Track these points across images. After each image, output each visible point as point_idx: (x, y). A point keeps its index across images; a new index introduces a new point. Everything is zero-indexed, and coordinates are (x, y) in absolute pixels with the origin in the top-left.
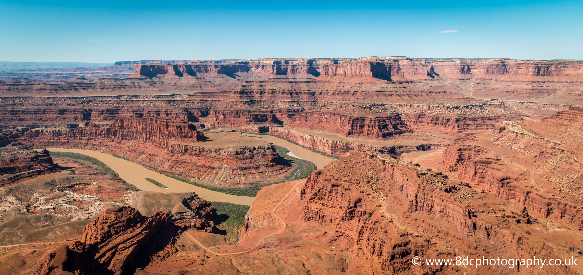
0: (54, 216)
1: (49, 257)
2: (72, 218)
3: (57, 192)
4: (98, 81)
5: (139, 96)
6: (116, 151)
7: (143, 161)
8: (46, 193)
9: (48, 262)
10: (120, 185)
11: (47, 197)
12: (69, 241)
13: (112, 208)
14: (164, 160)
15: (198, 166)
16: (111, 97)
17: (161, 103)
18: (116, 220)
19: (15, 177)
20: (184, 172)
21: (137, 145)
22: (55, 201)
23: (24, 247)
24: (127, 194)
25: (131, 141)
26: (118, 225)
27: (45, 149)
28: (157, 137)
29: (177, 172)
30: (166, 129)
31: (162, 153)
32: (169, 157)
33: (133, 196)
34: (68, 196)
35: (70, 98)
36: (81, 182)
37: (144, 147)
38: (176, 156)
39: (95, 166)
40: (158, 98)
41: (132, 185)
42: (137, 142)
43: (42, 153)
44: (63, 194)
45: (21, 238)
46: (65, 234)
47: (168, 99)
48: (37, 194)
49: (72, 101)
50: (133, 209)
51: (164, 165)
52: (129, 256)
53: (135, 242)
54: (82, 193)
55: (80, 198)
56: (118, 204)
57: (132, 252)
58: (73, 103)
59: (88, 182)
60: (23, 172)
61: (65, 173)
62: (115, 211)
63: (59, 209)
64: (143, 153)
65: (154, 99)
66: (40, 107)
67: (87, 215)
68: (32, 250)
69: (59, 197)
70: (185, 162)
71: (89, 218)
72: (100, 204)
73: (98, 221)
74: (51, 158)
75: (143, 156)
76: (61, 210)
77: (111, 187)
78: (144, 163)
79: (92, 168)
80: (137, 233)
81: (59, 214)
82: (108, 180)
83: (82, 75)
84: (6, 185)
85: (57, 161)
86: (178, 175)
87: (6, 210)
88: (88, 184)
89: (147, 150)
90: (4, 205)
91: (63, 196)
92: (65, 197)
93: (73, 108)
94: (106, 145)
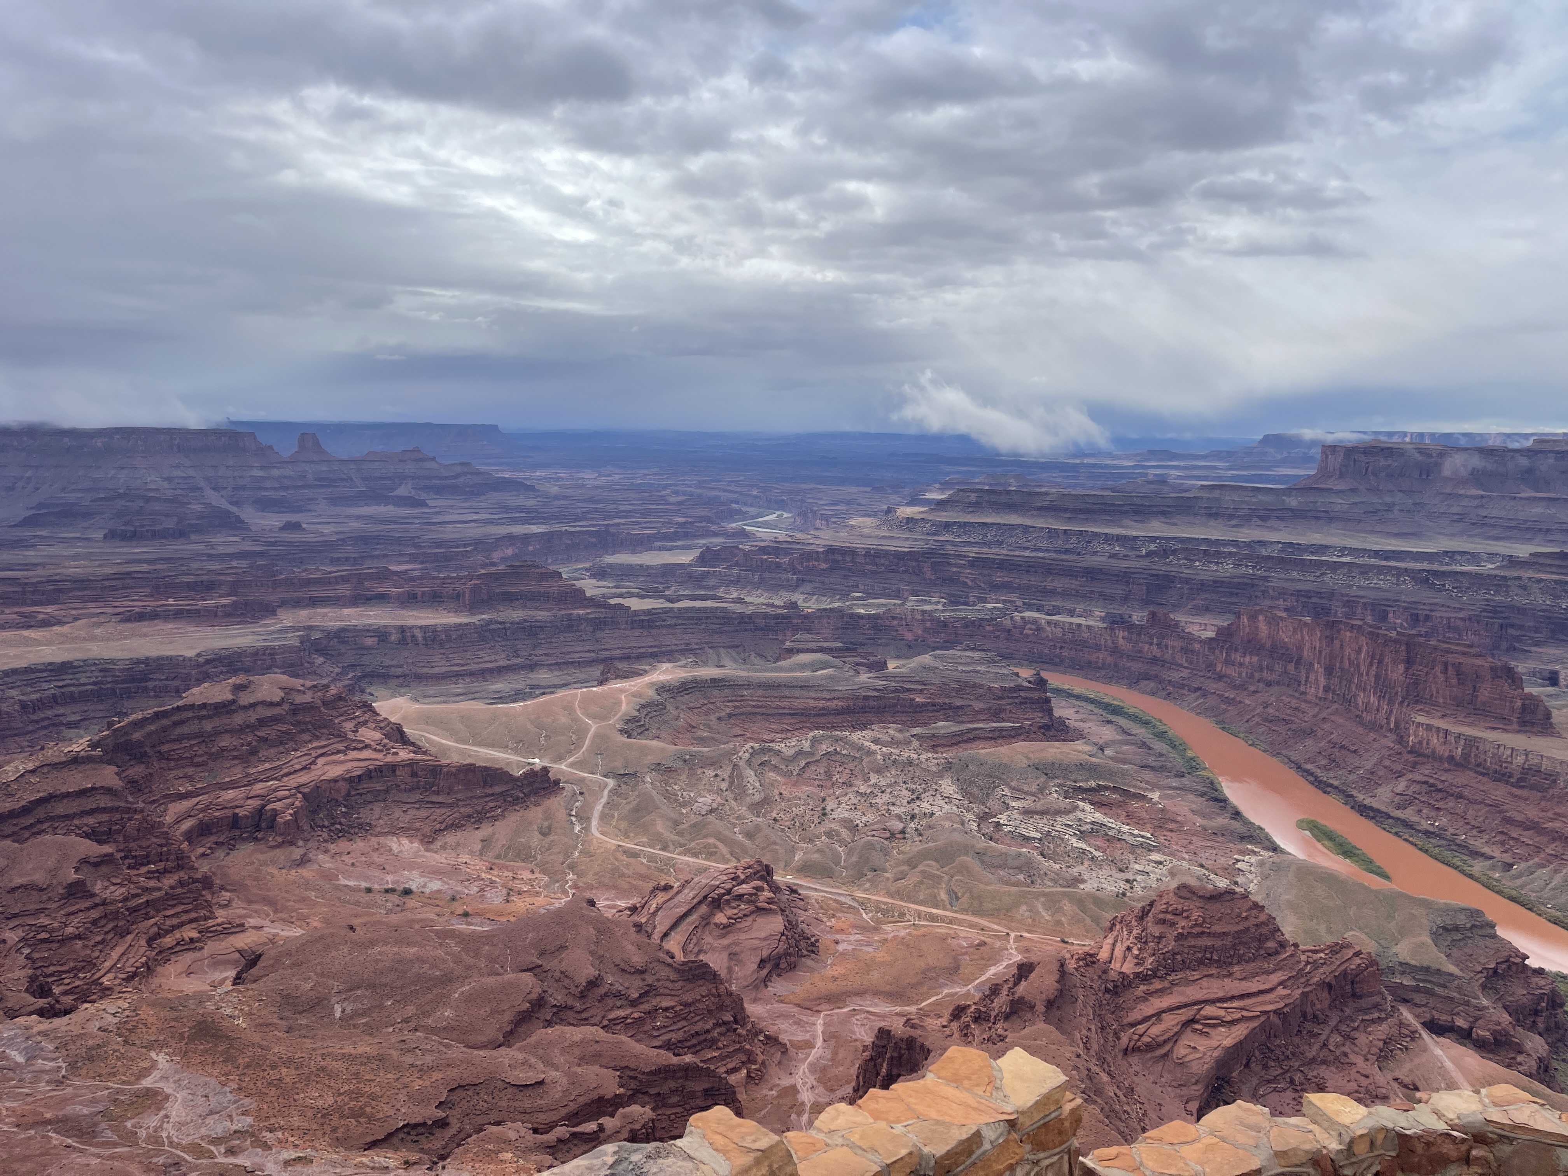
0: (1040, 863)
1: (1014, 970)
2: (1083, 881)
3: (1054, 797)
4: (1202, 494)
5: (1323, 549)
6: (1225, 711)
7: (1308, 761)
8: (1026, 793)
9: (1010, 985)
10: (1223, 821)
11: (1028, 803)
12: (1067, 942)
13: (1193, 882)
14: (1381, 773)
15: (1509, 821)
16: (1235, 543)
17: (1398, 576)
18: (1201, 925)
19: (962, 733)
20: (1451, 830)
21: (1294, 706)
22: (1045, 821)
23: (960, 922)
24: (1243, 853)
25: (1275, 689)
26: (1208, 942)
27: (1038, 674)
28: (1364, 690)
29: (1425, 825)
30: (1401, 668)
31: (1376, 745)
32: (1397, 767)
33: (1261, 864)
34: (1080, 815)
35: (1118, 538)
36: (1116, 782)
37: (1314, 716)
38: (1429, 766)
39: (1159, 746)
40: (1386, 559)
41: (1260, 828)
42: (1297, 695)
43: (1030, 682)
44: (1068, 807)
45: (957, 898)
46: (1059, 923)
47: (1425, 566)
48: (1007, 792)
49: (1122, 546)
50: (1260, 908)
51: (1380, 790)
52: (1227, 1049)
53: (1251, 1014)
54: (1117, 817)
55: (1110, 828)
56: (1212, 876)
57: (1241, 1042)
58: (1124, 552)
59: (1135, 787)
60: (981, 725)
61: (1080, 748)
62: (1200, 897)
63: (1051, 846)
64: (1311, 733)
65: (1373, 561)
66: (1041, 554)
67: (1122, 884)
68: (976, 936)
69: (1059, 812)
70: (1460, 796)
71: (1124, 894)
72: (1160, 863)
73: (1149, 911)
74: (1048, 701)
75: (1309, 742)
76: (1059, 850)
77: (1199, 821)
78: (1309, 766)
79: (1150, 748)
80: (1263, 987)
81: (1051, 858)
82: (1191, 797)
83: (1158, 472)
84: (939, 749)
85: (1063, 710)
86: (1428, 834)
87: (933, 814)
88: (1136, 796)
89: (1327, 726)
90: (931, 799)
91: (1067, 812)
92: (1071, 816)
93: (1124, 564)
94: (1199, 689)
